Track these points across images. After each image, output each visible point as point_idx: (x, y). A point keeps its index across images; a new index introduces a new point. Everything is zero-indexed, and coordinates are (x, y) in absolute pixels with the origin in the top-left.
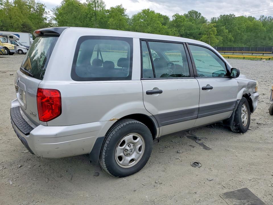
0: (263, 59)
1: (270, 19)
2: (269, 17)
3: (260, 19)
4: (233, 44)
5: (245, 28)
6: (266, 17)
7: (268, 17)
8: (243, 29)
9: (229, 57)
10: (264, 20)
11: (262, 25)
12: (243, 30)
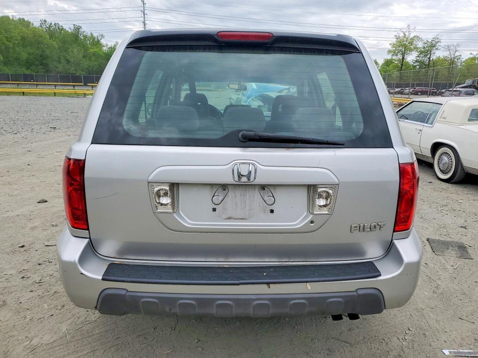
0: (88, 95)
1: (58, 27)
2: (55, 24)
3: (41, 26)
4: (4, 68)
5: (19, 38)
6: (51, 24)
7: (53, 23)
8: (16, 40)
9: (23, 93)
10: (49, 28)
11: (48, 37)
12: (17, 42)
